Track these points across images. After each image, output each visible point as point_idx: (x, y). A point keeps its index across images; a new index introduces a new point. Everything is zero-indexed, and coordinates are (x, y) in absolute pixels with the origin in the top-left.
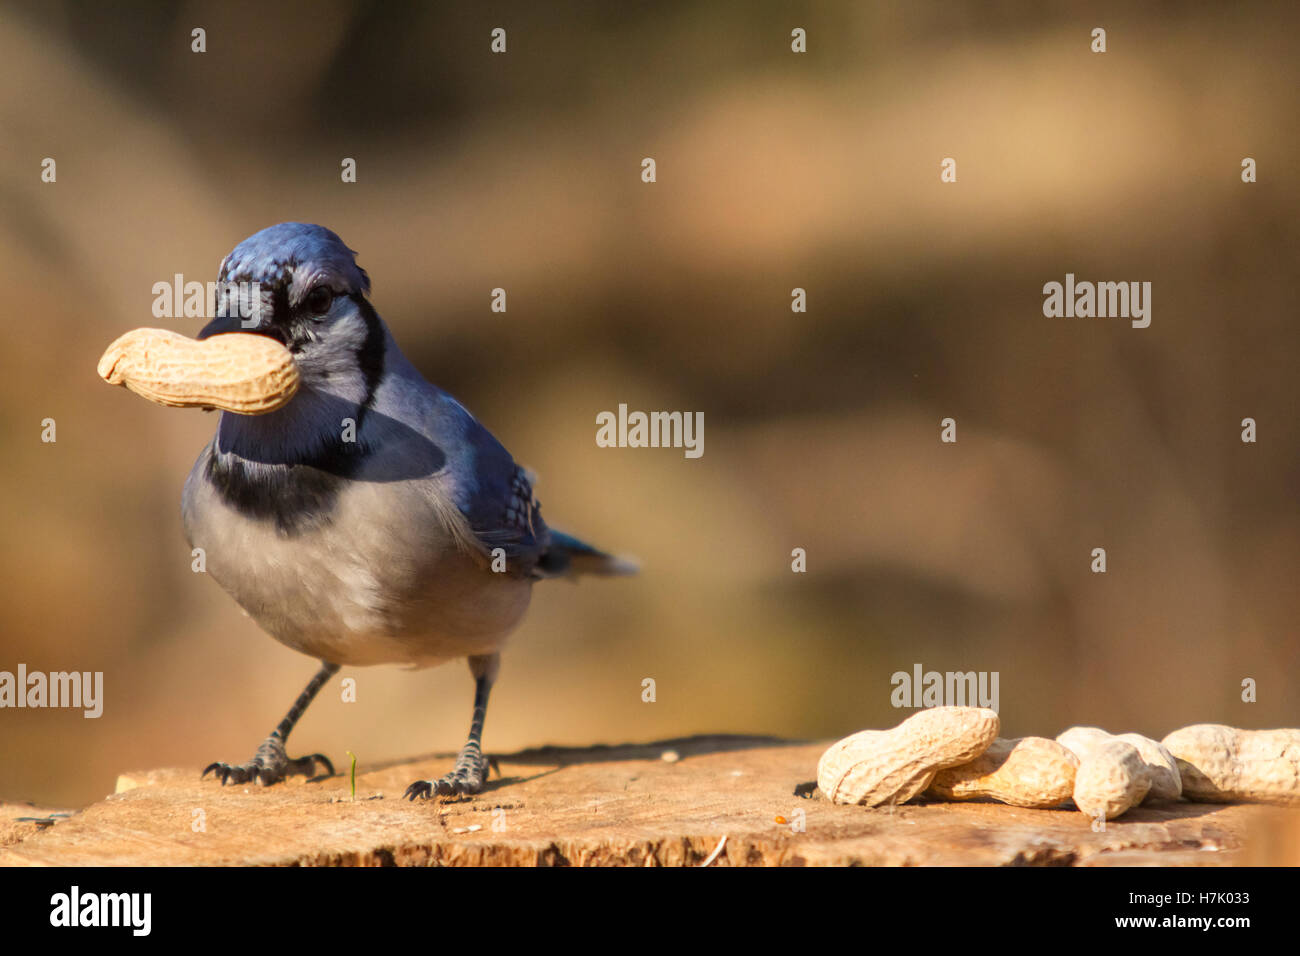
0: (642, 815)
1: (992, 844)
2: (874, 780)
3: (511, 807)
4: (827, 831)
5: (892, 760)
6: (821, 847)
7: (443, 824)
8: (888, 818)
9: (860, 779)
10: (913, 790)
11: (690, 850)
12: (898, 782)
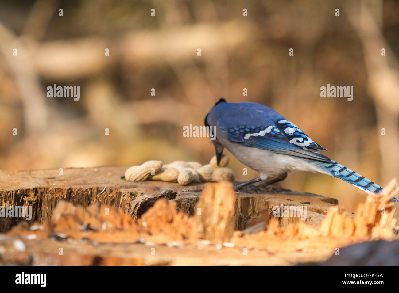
0: (89, 182)
1: (160, 190)
2: (137, 176)
3: (62, 180)
4: (126, 186)
5: (141, 172)
6: (125, 190)
7: (48, 183)
8: (139, 184)
9: (135, 176)
10: (145, 178)
11: (98, 190)
12: (142, 176)
